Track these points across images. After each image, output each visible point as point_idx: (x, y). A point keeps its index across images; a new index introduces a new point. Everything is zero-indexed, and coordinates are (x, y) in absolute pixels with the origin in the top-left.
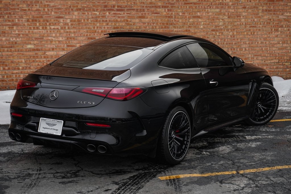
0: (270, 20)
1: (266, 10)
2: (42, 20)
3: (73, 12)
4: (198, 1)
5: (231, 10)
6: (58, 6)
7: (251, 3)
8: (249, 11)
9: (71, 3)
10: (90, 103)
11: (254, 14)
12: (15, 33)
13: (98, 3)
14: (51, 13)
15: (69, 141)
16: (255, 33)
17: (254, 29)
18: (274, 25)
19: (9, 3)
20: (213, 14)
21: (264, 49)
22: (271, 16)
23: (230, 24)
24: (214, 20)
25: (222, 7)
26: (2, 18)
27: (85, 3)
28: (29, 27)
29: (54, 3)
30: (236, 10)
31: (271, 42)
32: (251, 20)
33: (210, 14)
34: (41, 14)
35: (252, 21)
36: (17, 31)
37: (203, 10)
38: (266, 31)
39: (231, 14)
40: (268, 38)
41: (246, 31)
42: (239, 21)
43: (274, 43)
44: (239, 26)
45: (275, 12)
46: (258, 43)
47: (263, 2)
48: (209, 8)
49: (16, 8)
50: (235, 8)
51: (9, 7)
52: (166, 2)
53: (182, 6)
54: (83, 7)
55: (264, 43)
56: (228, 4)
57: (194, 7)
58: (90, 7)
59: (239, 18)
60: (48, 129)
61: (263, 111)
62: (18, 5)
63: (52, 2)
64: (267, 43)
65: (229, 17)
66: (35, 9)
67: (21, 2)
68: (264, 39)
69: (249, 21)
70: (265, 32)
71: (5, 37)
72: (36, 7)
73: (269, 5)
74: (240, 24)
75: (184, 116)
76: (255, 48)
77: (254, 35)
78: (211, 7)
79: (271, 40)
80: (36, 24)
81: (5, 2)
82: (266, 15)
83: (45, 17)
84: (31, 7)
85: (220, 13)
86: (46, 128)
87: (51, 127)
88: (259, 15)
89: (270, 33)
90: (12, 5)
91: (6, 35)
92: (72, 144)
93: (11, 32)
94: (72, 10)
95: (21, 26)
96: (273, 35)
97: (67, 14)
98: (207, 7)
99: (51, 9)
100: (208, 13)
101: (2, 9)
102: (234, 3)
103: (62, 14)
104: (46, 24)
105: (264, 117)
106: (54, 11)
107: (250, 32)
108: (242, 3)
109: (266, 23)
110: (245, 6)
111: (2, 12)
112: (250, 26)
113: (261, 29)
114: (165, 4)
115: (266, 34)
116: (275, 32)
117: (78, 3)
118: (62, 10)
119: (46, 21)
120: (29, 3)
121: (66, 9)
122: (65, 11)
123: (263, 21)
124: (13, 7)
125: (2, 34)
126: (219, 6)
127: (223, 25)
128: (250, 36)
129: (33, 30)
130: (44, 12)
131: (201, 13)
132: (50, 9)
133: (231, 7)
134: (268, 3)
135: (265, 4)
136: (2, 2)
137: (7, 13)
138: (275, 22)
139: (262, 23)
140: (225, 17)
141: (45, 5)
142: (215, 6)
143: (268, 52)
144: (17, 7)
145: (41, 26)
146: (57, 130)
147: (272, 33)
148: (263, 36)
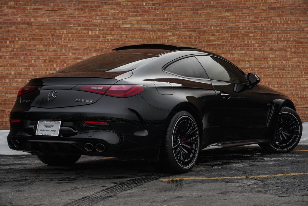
0: (300, 62)
1: (295, 52)
2: (59, 61)
3: (91, 53)
4: (221, 43)
5: (257, 52)
6: (76, 47)
7: (278, 45)
8: (276, 53)
9: (89, 43)
10: (89, 101)
11: (281, 56)
12: (31, 74)
13: (117, 43)
14: (69, 54)
15: (67, 142)
16: (284, 77)
17: (283, 72)
18: (304, 68)
19: (26, 43)
20: (238, 55)
21: (294, 93)
22: (300, 58)
23: (257, 67)
24: (239, 62)
25: (248, 49)
26: (18, 59)
27: (104, 44)
28: (45, 68)
29: (72, 44)
30: (262, 51)
31: (301, 86)
32: (279, 63)
33: (235, 56)
34: (58, 55)
35: (281, 63)
36: (33, 72)
37: (227, 52)
38: (295, 74)
39: (257, 56)
40: (298, 82)
41: (274, 74)
42: (267, 63)
43: (305, 87)
44: (266, 69)
45: (305, 55)
46: (287, 86)
47: (291, 44)
48: (234, 50)
49: (32, 49)
50: (262, 49)
51: (26, 48)
52: (189, 43)
53: (206, 47)
54: (102, 48)
55: (294, 87)
56: (254, 46)
57: (218, 49)
58: (108, 48)
59: (266, 60)
60: (46, 130)
61: (286, 138)
62: (35, 46)
63: (69, 43)
64: (297, 87)
65: (255, 60)
66: (52, 49)
67: (38, 42)
68: (294, 83)
69: (277, 63)
70: (294, 76)
71: (21, 78)
72: (53, 48)
73: (298, 47)
74: (268, 67)
75: (190, 122)
76: (285, 92)
77: (282, 78)
78: (236, 49)
79: (302, 84)
80: (53, 65)
81: (22, 43)
82: (295, 57)
83: (62, 58)
84: (48, 48)
85: (245, 55)
86: (44, 130)
87: (48, 129)
88: (287, 57)
89: (300, 76)
90: (28, 46)
91: (22, 76)
92: (70, 144)
93: (28, 73)
94: (90, 50)
95: (38, 67)
96: (303, 79)
97: (85, 55)
98: (232, 48)
99: (69, 50)
100: (233, 55)
101: (18, 50)
102: (260, 44)
103: (80, 55)
104: (64, 65)
105: (286, 144)
106: (72, 52)
107: (278, 75)
108: (268, 45)
109: (295, 66)
110: (272, 48)
111: (18, 53)
112: (278, 68)
113: (290, 72)
114: (187, 45)
115: (296, 77)
116: (305, 76)
117: (97, 44)
118: (80, 51)
119: (63, 62)
120: (46, 43)
121: (84, 50)
122: (82, 52)
123: (292, 63)
124: (30, 48)
125: (17, 75)
126: (245, 47)
127: (250, 67)
128: (278, 79)
129: (50, 71)
130: (61, 53)
131: (226, 55)
132: (67, 49)
133: (257, 48)
134: (297, 45)
135: (293, 46)
136: (18, 43)
137: (23, 54)
138: (305, 65)
139: (291, 66)
140: (251, 59)
141: (62, 46)
142: (240, 48)
143: (298, 96)
144: (34, 48)
145: (58, 67)
146: (54, 131)
147: (302, 76)
148: (293, 79)
